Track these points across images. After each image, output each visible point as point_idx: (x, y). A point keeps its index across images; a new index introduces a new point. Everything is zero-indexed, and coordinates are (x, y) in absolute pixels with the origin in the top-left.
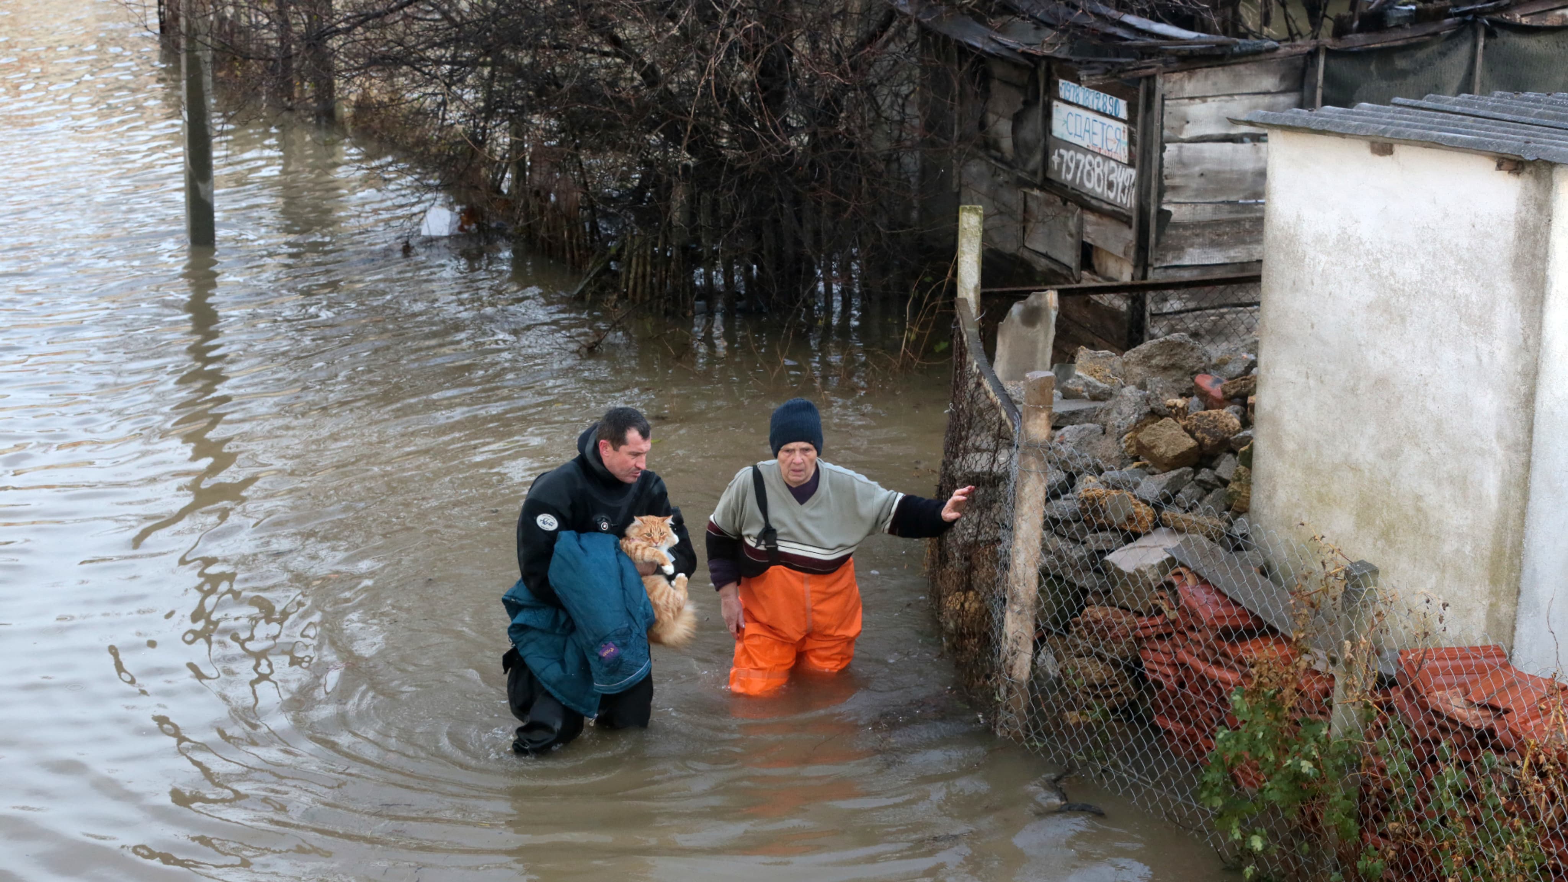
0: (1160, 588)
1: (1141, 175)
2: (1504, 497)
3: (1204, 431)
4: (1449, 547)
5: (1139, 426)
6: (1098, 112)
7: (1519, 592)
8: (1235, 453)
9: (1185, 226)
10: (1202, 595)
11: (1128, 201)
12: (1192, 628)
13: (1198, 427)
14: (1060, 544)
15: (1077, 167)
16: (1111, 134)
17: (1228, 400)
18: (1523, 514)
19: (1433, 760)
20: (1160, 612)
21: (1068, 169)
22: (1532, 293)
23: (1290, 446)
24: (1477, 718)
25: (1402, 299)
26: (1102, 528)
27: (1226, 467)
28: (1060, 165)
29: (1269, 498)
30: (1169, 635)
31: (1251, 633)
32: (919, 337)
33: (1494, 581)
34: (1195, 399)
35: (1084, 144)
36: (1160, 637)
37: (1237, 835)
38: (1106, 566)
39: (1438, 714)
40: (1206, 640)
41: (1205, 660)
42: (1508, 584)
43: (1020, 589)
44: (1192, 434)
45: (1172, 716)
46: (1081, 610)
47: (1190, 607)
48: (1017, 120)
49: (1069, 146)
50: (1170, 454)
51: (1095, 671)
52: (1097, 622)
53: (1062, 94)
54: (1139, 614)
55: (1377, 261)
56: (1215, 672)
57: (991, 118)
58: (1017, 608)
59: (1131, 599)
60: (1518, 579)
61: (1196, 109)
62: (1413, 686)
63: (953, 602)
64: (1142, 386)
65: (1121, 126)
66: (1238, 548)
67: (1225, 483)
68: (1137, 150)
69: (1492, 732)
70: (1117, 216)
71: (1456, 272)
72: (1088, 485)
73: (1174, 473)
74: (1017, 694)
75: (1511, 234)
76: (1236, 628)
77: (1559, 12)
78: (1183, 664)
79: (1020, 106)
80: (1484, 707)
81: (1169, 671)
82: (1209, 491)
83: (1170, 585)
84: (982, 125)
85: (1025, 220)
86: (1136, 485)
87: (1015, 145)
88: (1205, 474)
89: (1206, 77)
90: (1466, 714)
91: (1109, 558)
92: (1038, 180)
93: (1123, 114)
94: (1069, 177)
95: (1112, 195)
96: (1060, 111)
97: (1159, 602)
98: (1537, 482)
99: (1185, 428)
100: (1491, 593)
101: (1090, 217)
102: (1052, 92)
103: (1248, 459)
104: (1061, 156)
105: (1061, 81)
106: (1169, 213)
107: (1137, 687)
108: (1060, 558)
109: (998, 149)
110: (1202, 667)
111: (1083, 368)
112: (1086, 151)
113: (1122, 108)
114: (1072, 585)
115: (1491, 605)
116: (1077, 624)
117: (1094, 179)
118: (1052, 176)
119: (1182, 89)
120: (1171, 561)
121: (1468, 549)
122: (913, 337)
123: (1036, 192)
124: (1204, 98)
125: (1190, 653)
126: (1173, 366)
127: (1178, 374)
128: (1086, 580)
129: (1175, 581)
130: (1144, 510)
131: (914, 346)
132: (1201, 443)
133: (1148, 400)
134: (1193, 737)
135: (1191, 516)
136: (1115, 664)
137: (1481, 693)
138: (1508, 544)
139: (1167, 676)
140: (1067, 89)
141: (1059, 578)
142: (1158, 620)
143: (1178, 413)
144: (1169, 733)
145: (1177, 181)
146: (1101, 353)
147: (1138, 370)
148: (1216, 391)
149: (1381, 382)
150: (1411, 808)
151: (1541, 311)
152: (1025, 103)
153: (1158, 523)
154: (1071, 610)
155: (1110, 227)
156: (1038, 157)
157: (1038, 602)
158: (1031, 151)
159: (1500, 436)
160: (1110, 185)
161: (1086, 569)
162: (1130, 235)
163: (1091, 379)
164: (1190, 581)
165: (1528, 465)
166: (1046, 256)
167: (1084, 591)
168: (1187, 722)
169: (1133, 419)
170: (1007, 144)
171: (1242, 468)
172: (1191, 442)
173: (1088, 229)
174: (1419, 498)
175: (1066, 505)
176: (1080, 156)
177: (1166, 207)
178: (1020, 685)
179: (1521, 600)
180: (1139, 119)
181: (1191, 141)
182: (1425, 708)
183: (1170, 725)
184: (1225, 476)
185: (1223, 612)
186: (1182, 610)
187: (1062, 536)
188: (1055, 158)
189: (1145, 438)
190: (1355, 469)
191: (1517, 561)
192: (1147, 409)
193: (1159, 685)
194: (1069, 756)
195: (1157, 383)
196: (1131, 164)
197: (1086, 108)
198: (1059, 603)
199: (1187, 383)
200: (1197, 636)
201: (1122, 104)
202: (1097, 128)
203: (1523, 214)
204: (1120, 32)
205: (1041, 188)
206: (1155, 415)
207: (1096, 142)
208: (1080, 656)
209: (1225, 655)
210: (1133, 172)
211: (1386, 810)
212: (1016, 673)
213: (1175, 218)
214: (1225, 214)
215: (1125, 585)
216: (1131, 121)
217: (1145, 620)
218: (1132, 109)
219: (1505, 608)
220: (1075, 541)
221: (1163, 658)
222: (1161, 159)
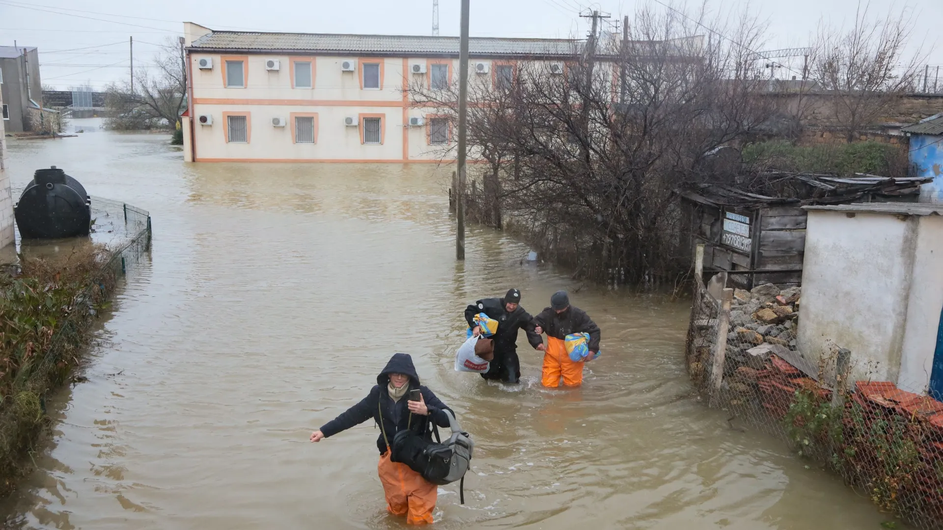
0: (766, 360)
1: (753, 241)
2: (895, 331)
3: (780, 312)
4: (872, 349)
5: (757, 310)
6: (739, 222)
7: (900, 364)
8: (791, 320)
9: (767, 257)
10: (780, 362)
11: (748, 249)
12: (777, 374)
13: (777, 311)
14: (731, 347)
15: (731, 239)
16: (743, 228)
17: (787, 304)
18: (902, 337)
19: (869, 419)
20: (765, 368)
21: (728, 240)
22: (909, 261)
23: (812, 316)
24: (888, 404)
25: (856, 266)
26: (746, 342)
27: (788, 324)
28: (726, 239)
29: (804, 333)
30: (769, 376)
31: (799, 376)
32: (679, 291)
33: (890, 360)
34: (776, 304)
35: (734, 232)
36: (765, 377)
37: (799, 439)
38: (747, 353)
39: (871, 402)
40: (782, 378)
41: (782, 384)
42: (896, 361)
43: (719, 359)
44: (776, 313)
45: (769, 403)
46: (737, 368)
47: (777, 367)
48: (712, 225)
49: (729, 233)
50: (769, 319)
51: (742, 387)
52: (743, 371)
53: (727, 217)
54: (758, 370)
55: (847, 253)
56: (785, 388)
57: (703, 225)
58: (717, 365)
59: (755, 364)
60: (900, 359)
61: (773, 220)
62: (862, 393)
63: (693, 365)
64: (758, 299)
65: (747, 225)
66: (792, 350)
67: (788, 329)
68: (752, 233)
69: (894, 409)
70: (744, 254)
71: (878, 255)
72: (740, 329)
73: (769, 325)
74: (716, 393)
75: (901, 241)
76: (793, 374)
77: (898, 191)
78: (773, 386)
79: (713, 221)
80: (890, 400)
81: (768, 388)
82: (781, 331)
83: (770, 360)
84: (700, 227)
85: (713, 257)
86: (757, 329)
87: (711, 233)
88: (780, 326)
89: (776, 210)
90: (883, 403)
91: (748, 351)
92: (718, 244)
93: (748, 222)
94: (729, 242)
95: (743, 248)
96: (726, 222)
97: (766, 365)
98: (909, 326)
99: (773, 311)
100: (889, 364)
101: (735, 255)
102: (724, 216)
103: (796, 321)
104: (726, 236)
105: (727, 213)
106: (762, 253)
107: (756, 392)
108: (730, 351)
109: (705, 235)
110: (780, 386)
111: (737, 295)
112: (734, 234)
113: (747, 220)
114: (734, 360)
115: (889, 369)
116: (736, 372)
117: (737, 242)
118: (723, 243)
119: (768, 213)
120: (770, 352)
121: (880, 350)
122: (677, 291)
123: (718, 248)
124: (775, 217)
125: (776, 382)
126: (768, 294)
127: (769, 296)
128: (740, 359)
129: (771, 358)
130: (760, 337)
131: (677, 294)
132: (779, 316)
133: (760, 303)
134: (776, 410)
135: (776, 339)
136: (749, 385)
137: (888, 395)
138: (896, 347)
139: (767, 389)
140: (729, 215)
141: (730, 358)
142: (765, 371)
143: (771, 307)
144: (767, 408)
145: (764, 243)
146: (742, 290)
147: (756, 295)
148: (784, 301)
149: (847, 294)
150: (864, 433)
151: (912, 267)
152: (715, 220)
153: (765, 341)
154: (734, 367)
155: (742, 258)
156: (718, 237)
157: (725, 363)
158: (716, 234)
159: (894, 310)
160: (742, 245)
161: (740, 355)
162: (749, 260)
163: (739, 298)
164: (776, 358)
165: (905, 320)
166: (720, 267)
167: (739, 362)
168: (774, 405)
169: (755, 309)
170: (708, 233)
171: (793, 324)
172: (775, 316)
173: (735, 258)
174: (860, 332)
175: (733, 335)
176: (733, 236)
177: (761, 251)
178: (718, 390)
179: (901, 367)
180: (753, 223)
181: (770, 230)
182: (866, 401)
183: (768, 406)
184: (788, 327)
185: (788, 368)
186: (773, 367)
187: (731, 345)
188: (724, 237)
189: (760, 314)
190: (836, 323)
191: (899, 353)
192: (760, 306)
193: (764, 392)
194: (734, 413)
195: (763, 298)
196: (750, 237)
197: (735, 221)
198: (729, 366)
199: (772, 299)
200: (779, 376)
201: (748, 219)
202: (739, 227)
203: (907, 234)
204: (747, 198)
205: (719, 246)
206: (762, 308)
207: (738, 231)
208: (736, 382)
209: (789, 383)
210: (750, 240)
211: (853, 434)
212: (717, 385)
213: (763, 255)
214: (780, 254)
215: (753, 360)
216: (750, 224)
217: (760, 371)
218: (751, 220)
219: (894, 369)
220: (736, 346)
221: (766, 384)
222: (760, 235)
